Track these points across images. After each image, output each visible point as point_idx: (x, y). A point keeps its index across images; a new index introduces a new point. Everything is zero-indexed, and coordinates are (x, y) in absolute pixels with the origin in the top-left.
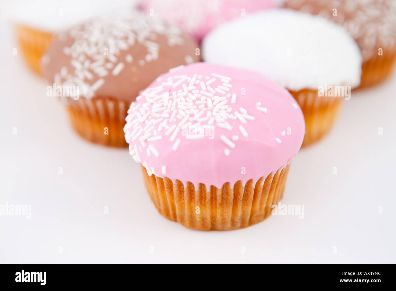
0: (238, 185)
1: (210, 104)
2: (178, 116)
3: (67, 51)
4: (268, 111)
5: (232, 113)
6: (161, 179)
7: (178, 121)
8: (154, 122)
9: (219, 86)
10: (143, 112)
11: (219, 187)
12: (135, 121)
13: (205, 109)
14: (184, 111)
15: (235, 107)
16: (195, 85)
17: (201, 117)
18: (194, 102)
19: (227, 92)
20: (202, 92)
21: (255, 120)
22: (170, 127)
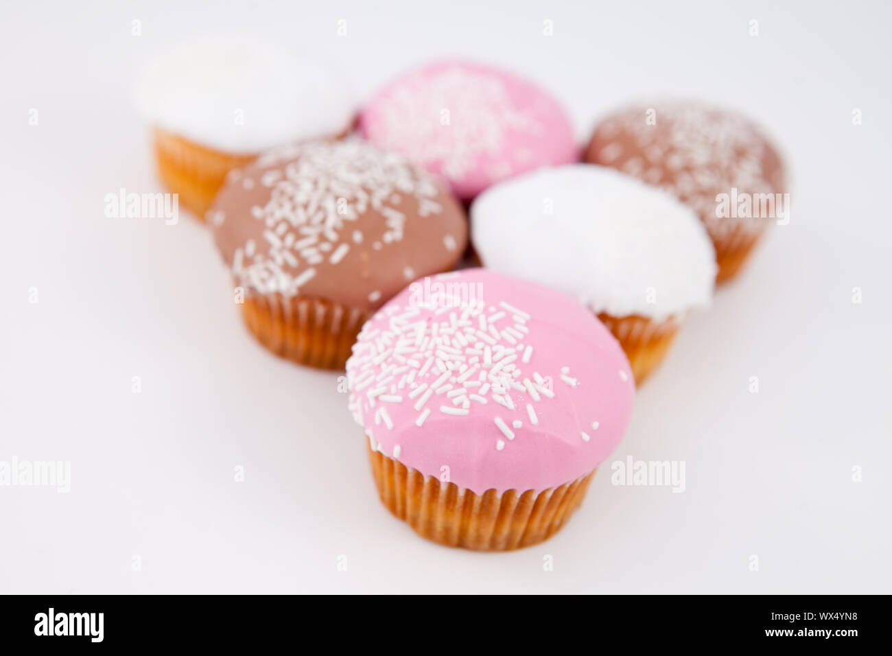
0: (508, 494)
1: (488, 359)
2: (434, 370)
3: (257, 212)
4: (579, 383)
5: (520, 379)
6: (391, 462)
7: (432, 378)
8: (396, 370)
9: (509, 329)
10: (381, 348)
11: (479, 493)
12: (366, 358)
13: (478, 366)
14: (444, 362)
15: (527, 370)
16: (470, 318)
17: (468, 380)
18: (463, 349)
19: (519, 341)
20: (480, 334)
21: (554, 398)
22: (419, 385)
